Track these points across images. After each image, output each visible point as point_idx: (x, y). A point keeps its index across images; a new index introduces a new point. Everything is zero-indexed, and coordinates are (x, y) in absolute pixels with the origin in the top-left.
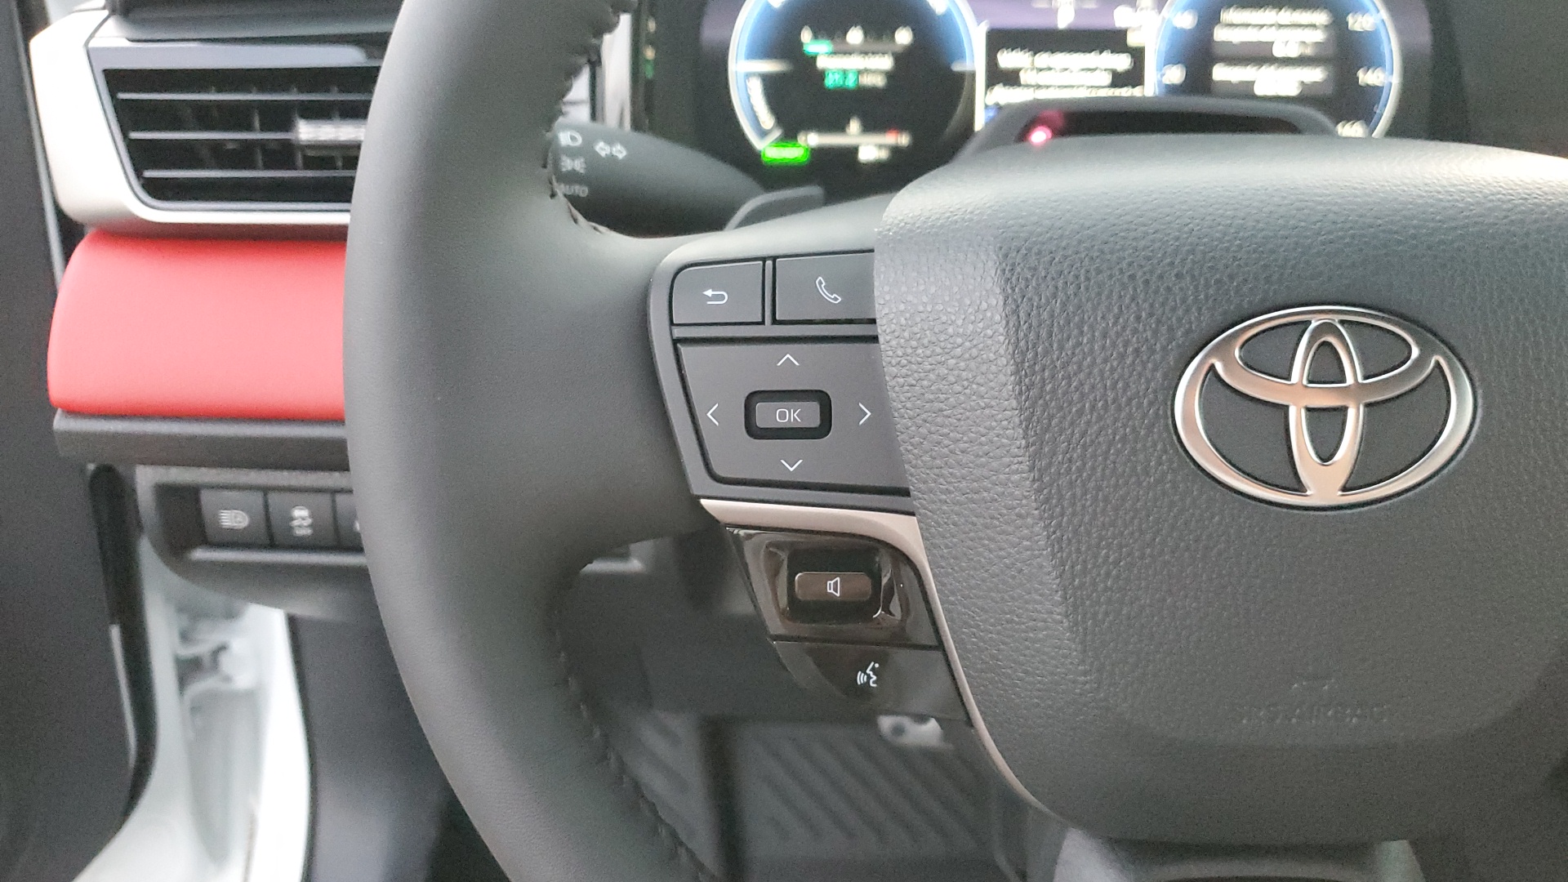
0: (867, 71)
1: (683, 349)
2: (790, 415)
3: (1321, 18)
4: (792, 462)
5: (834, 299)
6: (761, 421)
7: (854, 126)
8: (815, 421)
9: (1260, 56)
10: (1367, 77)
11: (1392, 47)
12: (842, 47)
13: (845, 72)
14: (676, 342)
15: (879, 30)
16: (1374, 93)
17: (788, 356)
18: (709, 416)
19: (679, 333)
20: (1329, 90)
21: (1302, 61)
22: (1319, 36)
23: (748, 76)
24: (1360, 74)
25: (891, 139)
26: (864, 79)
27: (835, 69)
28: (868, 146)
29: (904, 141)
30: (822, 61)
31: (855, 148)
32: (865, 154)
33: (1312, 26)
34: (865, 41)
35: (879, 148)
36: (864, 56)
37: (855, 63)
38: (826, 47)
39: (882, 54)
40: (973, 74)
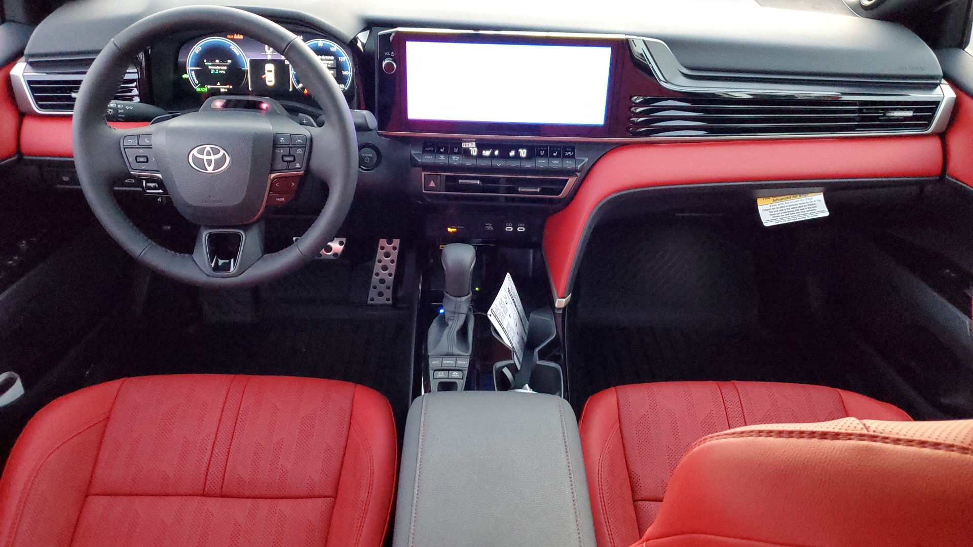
0: (221, 70)
1: (126, 149)
2: (142, 159)
3: (332, 58)
4: (143, 167)
5: (148, 142)
6: (138, 160)
7: (219, 84)
8: (146, 161)
11: (349, 65)
12: (214, 64)
13: (215, 70)
14: (124, 148)
15: (223, 60)
16: (347, 76)
17: (141, 150)
18: (130, 160)
19: (125, 147)
22: (332, 62)
23: (192, 70)
24: (343, 72)
25: (228, 87)
26: (220, 72)
27: (213, 69)
28: (222, 88)
29: (231, 87)
30: (210, 67)
31: (219, 89)
32: (222, 90)
33: (330, 60)
34: (220, 62)
35: (225, 88)
36: (220, 66)
37: (218, 67)
38: (210, 64)
39: (224, 66)
40: (247, 70)
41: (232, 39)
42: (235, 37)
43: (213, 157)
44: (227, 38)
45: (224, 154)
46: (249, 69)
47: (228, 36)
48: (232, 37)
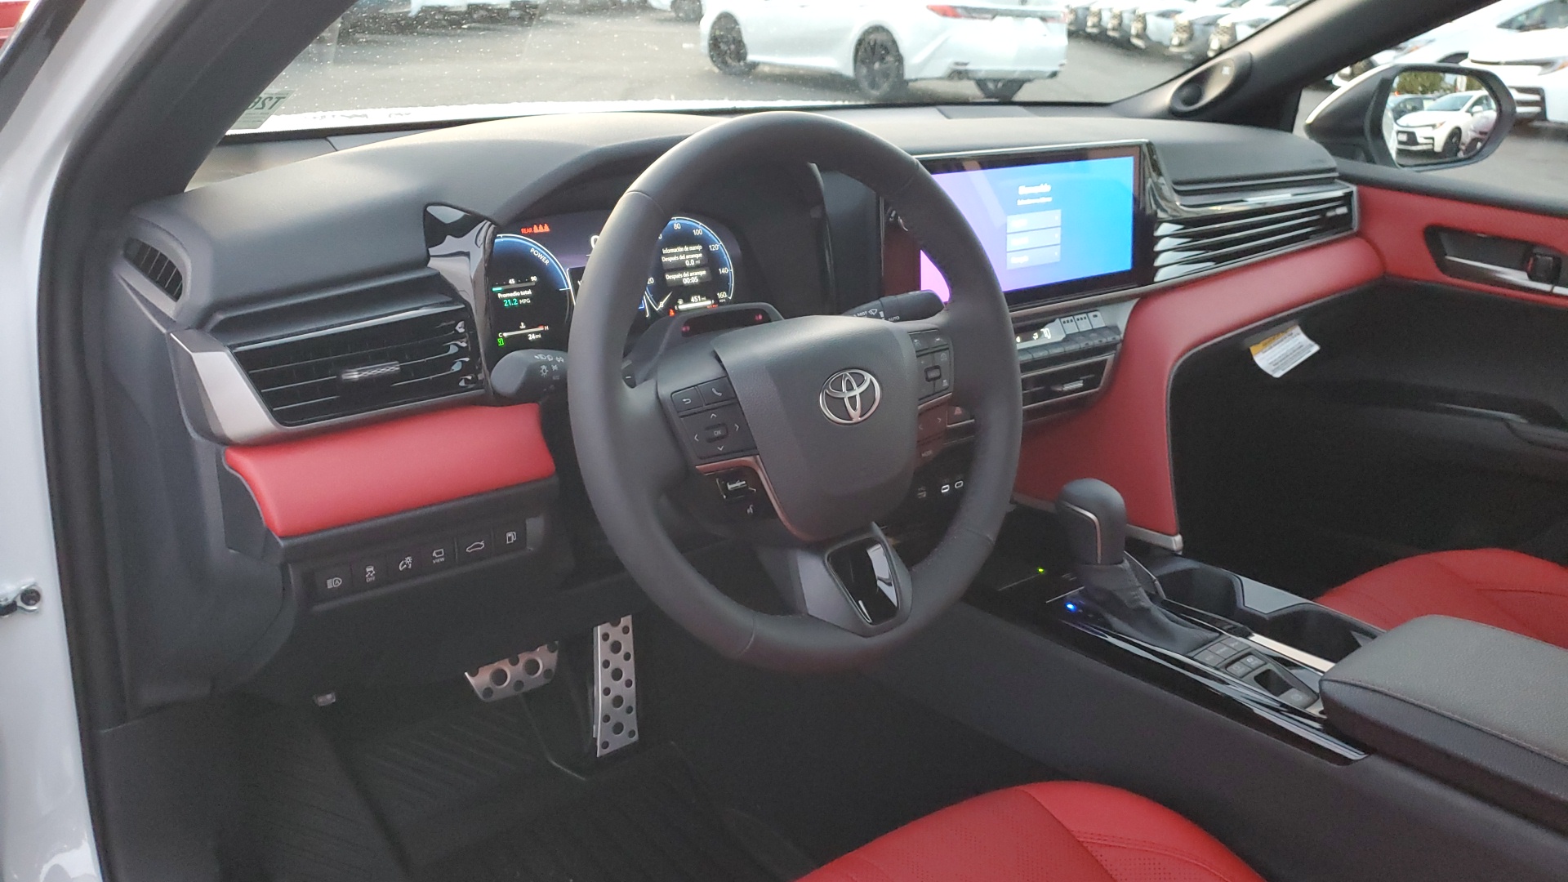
0: (522, 297)
2: (717, 433)
3: (699, 247)
4: (720, 447)
5: (719, 394)
7: (523, 326)
8: (724, 433)
9: (681, 268)
10: (723, 271)
11: (727, 257)
12: (507, 287)
13: (511, 298)
14: (680, 418)
15: (522, 278)
16: (726, 277)
17: (712, 415)
18: (695, 439)
19: (680, 415)
20: (710, 279)
21: (697, 268)
22: (700, 256)
24: (719, 270)
25: (541, 329)
26: (521, 301)
27: (507, 298)
28: (531, 333)
29: (547, 328)
30: (500, 295)
31: (526, 336)
32: (532, 337)
33: (697, 252)
34: (517, 282)
35: (536, 333)
36: (518, 290)
37: (516, 294)
38: (500, 289)
39: (526, 289)
40: (569, 291)
41: (531, 236)
42: (536, 230)
43: (857, 392)
44: (520, 234)
45: (871, 381)
46: (571, 288)
47: (523, 231)
48: (530, 230)
